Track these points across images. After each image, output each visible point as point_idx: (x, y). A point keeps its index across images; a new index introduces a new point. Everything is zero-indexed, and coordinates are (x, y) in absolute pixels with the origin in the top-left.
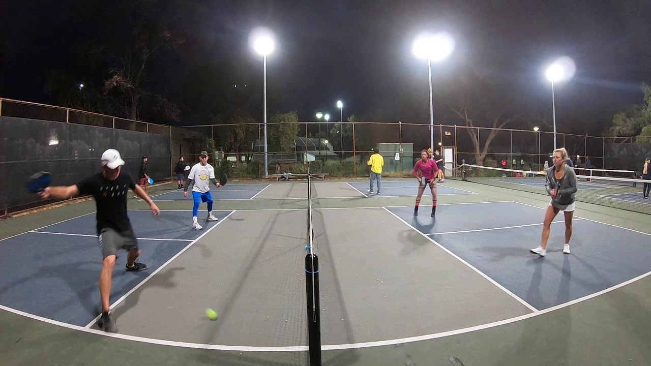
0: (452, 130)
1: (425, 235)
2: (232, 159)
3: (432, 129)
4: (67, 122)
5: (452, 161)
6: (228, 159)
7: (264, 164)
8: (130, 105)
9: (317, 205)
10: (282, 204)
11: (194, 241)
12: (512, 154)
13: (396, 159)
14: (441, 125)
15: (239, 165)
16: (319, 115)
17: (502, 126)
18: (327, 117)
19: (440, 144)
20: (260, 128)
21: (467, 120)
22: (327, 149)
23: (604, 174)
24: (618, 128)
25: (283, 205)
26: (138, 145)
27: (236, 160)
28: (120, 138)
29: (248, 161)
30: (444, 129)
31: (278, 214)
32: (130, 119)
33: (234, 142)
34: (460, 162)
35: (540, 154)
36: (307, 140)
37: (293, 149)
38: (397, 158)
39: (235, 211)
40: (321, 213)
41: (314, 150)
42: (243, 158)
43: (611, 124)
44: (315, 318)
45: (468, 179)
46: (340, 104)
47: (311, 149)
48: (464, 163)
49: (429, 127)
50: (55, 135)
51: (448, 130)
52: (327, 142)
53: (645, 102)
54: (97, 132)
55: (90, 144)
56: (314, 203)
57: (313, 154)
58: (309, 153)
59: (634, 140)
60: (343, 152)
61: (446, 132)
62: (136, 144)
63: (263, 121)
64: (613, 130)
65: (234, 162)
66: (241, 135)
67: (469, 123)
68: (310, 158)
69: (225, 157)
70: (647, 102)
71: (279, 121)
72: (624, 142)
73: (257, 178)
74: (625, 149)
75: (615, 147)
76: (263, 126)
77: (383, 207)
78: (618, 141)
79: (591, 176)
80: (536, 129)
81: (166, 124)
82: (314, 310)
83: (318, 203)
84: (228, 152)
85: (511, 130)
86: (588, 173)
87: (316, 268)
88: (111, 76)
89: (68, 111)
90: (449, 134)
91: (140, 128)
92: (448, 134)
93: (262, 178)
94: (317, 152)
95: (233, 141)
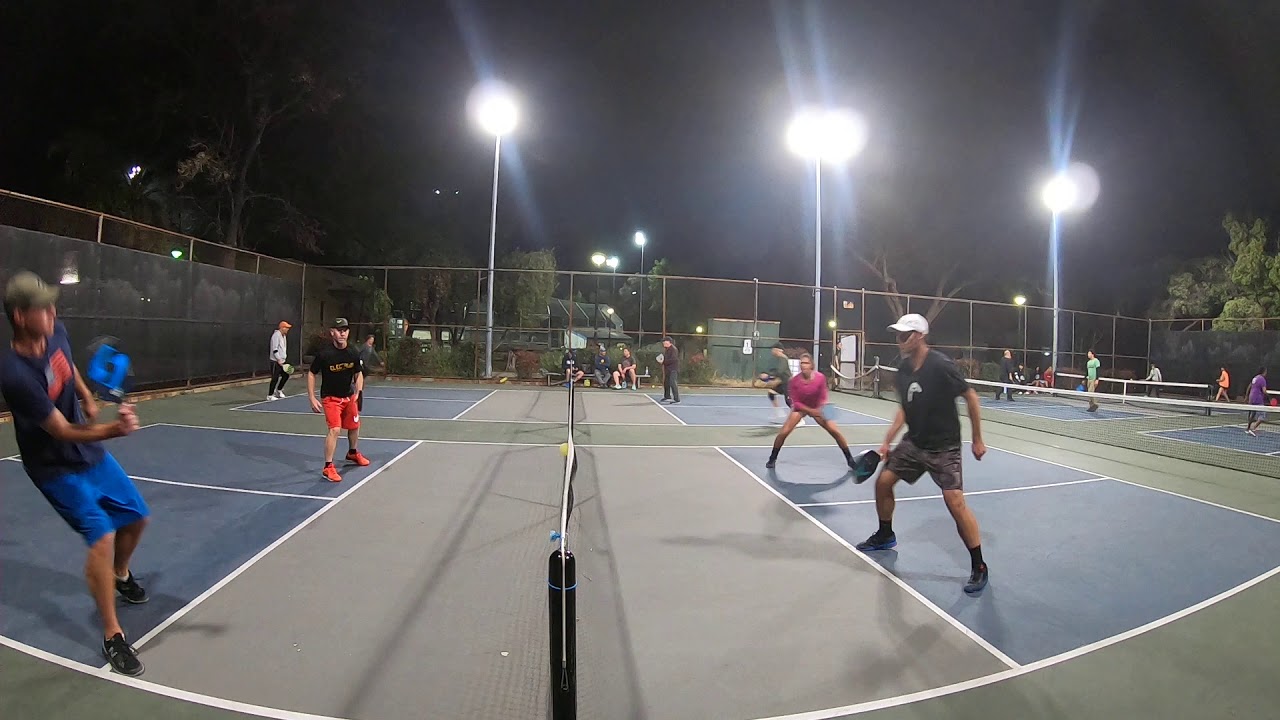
0: (856, 299)
1: (796, 507)
2: (421, 335)
3: (818, 296)
4: (99, 241)
5: (854, 359)
6: (413, 336)
7: (484, 350)
8: (226, 215)
9: (585, 437)
10: (517, 432)
11: (335, 501)
12: (971, 347)
13: (745, 352)
14: (835, 289)
15: (436, 349)
16: (598, 259)
17: (953, 293)
18: (614, 263)
19: (832, 324)
20: (480, 279)
21: (887, 280)
22: (610, 325)
23: (1150, 391)
24: (1176, 304)
25: (520, 435)
26: (238, 297)
27: (429, 337)
28: (203, 281)
29: (454, 341)
30: (842, 297)
31: (507, 453)
32: (225, 243)
33: (428, 303)
34: (869, 361)
35: (1025, 350)
36: (572, 305)
37: (544, 324)
38: (747, 349)
39: (421, 441)
40: (592, 455)
41: (585, 326)
42: (445, 336)
43: (1166, 296)
44: (565, 682)
45: (883, 394)
46: (640, 239)
47: (579, 323)
48: (877, 363)
49: (811, 293)
50: (71, 265)
51: (850, 297)
52: (611, 311)
53: (1232, 253)
54: (157, 267)
55: (142, 289)
56: (579, 433)
57: (583, 334)
58: (576, 333)
59: (1209, 325)
60: (641, 333)
61: (845, 303)
62: (234, 295)
63: (487, 265)
64: (1169, 306)
65: (425, 342)
66: (443, 291)
67: (890, 285)
68: (576, 341)
69: (410, 332)
70: (1236, 253)
71: (518, 266)
72: (1191, 329)
73: (469, 377)
74: (1190, 342)
75: (1172, 339)
76: (486, 274)
77: (716, 448)
78: (1177, 326)
79: (1124, 396)
80: (1020, 301)
81: (296, 259)
82: (564, 665)
83: (587, 433)
84: (415, 323)
85: (972, 302)
86: (1118, 389)
87: (571, 580)
88: (193, 154)
89: (101, 218)
90: (851, 306)
91: (243, 263)
92: (848, 305)
93: (479, 378)
94: (590, 330)
95: (425, 300)
